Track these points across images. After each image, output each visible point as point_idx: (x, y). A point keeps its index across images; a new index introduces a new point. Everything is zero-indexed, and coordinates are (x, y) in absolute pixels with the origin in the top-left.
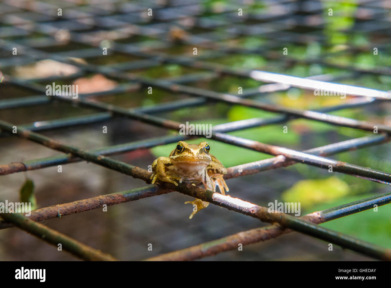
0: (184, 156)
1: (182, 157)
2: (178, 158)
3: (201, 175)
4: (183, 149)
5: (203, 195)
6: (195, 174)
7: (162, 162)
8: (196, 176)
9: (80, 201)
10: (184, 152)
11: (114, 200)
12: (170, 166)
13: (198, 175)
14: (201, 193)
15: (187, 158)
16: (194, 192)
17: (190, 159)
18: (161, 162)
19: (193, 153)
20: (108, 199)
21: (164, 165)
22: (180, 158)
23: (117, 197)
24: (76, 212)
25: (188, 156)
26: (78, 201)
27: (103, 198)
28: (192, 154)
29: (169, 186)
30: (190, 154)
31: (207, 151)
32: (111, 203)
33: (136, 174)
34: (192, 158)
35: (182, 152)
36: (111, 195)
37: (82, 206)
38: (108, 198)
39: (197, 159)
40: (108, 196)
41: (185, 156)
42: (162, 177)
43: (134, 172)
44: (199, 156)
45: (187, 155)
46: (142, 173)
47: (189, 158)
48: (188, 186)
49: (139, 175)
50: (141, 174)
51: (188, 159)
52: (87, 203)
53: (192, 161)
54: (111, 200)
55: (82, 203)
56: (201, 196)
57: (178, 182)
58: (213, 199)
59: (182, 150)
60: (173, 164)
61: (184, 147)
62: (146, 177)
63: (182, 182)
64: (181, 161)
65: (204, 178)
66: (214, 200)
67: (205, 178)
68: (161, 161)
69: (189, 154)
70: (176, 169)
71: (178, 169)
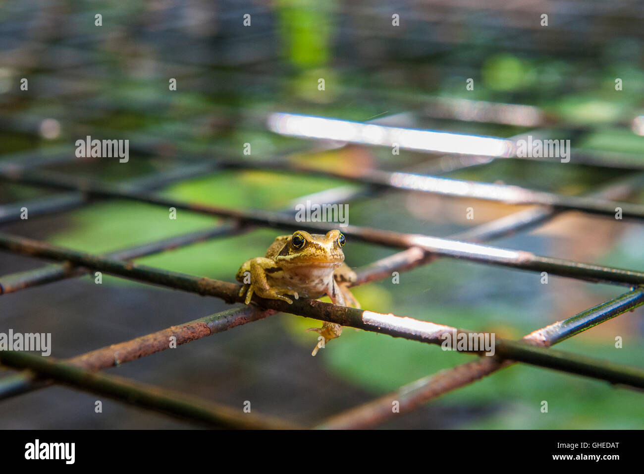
0: (308, 255)
1: (306, 257)
2: (295, 258)
3: (328, 284)
4: (304, 244)
5: (343, 316)
6: (318, 283)
7: (261, 266)
8: (320, 285)
9: (145, 338)
10: (307, 248)
11: (193, 333)
12: (276, 273)
13: (323, 284)
14: (340, 312)
15: (314, 257)
16: (325, 312)
17: (320, 260)
18: (259, 267)
19: (324, 250)
20: (185, 332)
21: (264, 272)
22: (302, 258)
23: (196, 327)
24: (140, 356)
25: (316, 254)
26: (142, 338)
27: (177, 330)
28: (323, 252)
29: (275, 305)
30: (320, 251)
31: (341, 245)
32: (190, 338)
33: (207, 288)
34: (323, 257)
35: (303, 249)
36: (188, 326)
37: (148, 346)
38: (185, 329)
39: (331, 259)
40: (185, 327)
41: (311, 255)
42: (263, 291)
43: (203, 285)
44: (334, 254)
45: (315, 252)
46: (219, 287)
47: (318, 257)
48: (311, 304)
49: (212, 291)
50: (218, 289)
51: (316, 259)
52: (155, 340)
53: (323, 263)
54: (189, 332)
55: (148, 340)
56: (340, 317)
57: (292, 297)
58: (363, 322)
59: (303, 246)
60: (283, 268)
61: (306, 240)
62: (228, 293)
63: (299, 297)
64: (303, 263)
65: (332, 288)
66: (366, 322)
67: (334, 289)
68: (259, 264)
69: (318, 252)
70: (287, 276)
71: (290, 275)
